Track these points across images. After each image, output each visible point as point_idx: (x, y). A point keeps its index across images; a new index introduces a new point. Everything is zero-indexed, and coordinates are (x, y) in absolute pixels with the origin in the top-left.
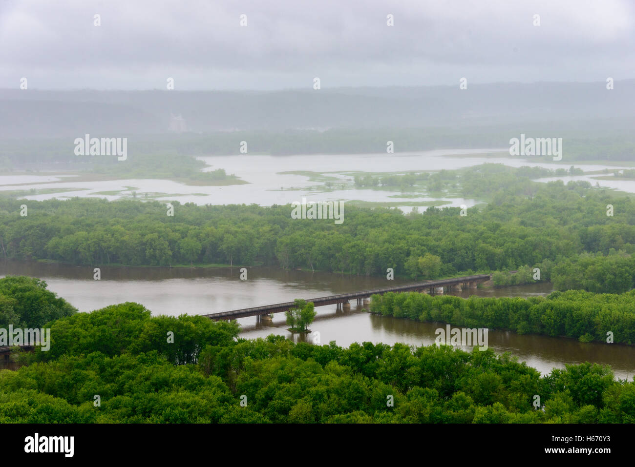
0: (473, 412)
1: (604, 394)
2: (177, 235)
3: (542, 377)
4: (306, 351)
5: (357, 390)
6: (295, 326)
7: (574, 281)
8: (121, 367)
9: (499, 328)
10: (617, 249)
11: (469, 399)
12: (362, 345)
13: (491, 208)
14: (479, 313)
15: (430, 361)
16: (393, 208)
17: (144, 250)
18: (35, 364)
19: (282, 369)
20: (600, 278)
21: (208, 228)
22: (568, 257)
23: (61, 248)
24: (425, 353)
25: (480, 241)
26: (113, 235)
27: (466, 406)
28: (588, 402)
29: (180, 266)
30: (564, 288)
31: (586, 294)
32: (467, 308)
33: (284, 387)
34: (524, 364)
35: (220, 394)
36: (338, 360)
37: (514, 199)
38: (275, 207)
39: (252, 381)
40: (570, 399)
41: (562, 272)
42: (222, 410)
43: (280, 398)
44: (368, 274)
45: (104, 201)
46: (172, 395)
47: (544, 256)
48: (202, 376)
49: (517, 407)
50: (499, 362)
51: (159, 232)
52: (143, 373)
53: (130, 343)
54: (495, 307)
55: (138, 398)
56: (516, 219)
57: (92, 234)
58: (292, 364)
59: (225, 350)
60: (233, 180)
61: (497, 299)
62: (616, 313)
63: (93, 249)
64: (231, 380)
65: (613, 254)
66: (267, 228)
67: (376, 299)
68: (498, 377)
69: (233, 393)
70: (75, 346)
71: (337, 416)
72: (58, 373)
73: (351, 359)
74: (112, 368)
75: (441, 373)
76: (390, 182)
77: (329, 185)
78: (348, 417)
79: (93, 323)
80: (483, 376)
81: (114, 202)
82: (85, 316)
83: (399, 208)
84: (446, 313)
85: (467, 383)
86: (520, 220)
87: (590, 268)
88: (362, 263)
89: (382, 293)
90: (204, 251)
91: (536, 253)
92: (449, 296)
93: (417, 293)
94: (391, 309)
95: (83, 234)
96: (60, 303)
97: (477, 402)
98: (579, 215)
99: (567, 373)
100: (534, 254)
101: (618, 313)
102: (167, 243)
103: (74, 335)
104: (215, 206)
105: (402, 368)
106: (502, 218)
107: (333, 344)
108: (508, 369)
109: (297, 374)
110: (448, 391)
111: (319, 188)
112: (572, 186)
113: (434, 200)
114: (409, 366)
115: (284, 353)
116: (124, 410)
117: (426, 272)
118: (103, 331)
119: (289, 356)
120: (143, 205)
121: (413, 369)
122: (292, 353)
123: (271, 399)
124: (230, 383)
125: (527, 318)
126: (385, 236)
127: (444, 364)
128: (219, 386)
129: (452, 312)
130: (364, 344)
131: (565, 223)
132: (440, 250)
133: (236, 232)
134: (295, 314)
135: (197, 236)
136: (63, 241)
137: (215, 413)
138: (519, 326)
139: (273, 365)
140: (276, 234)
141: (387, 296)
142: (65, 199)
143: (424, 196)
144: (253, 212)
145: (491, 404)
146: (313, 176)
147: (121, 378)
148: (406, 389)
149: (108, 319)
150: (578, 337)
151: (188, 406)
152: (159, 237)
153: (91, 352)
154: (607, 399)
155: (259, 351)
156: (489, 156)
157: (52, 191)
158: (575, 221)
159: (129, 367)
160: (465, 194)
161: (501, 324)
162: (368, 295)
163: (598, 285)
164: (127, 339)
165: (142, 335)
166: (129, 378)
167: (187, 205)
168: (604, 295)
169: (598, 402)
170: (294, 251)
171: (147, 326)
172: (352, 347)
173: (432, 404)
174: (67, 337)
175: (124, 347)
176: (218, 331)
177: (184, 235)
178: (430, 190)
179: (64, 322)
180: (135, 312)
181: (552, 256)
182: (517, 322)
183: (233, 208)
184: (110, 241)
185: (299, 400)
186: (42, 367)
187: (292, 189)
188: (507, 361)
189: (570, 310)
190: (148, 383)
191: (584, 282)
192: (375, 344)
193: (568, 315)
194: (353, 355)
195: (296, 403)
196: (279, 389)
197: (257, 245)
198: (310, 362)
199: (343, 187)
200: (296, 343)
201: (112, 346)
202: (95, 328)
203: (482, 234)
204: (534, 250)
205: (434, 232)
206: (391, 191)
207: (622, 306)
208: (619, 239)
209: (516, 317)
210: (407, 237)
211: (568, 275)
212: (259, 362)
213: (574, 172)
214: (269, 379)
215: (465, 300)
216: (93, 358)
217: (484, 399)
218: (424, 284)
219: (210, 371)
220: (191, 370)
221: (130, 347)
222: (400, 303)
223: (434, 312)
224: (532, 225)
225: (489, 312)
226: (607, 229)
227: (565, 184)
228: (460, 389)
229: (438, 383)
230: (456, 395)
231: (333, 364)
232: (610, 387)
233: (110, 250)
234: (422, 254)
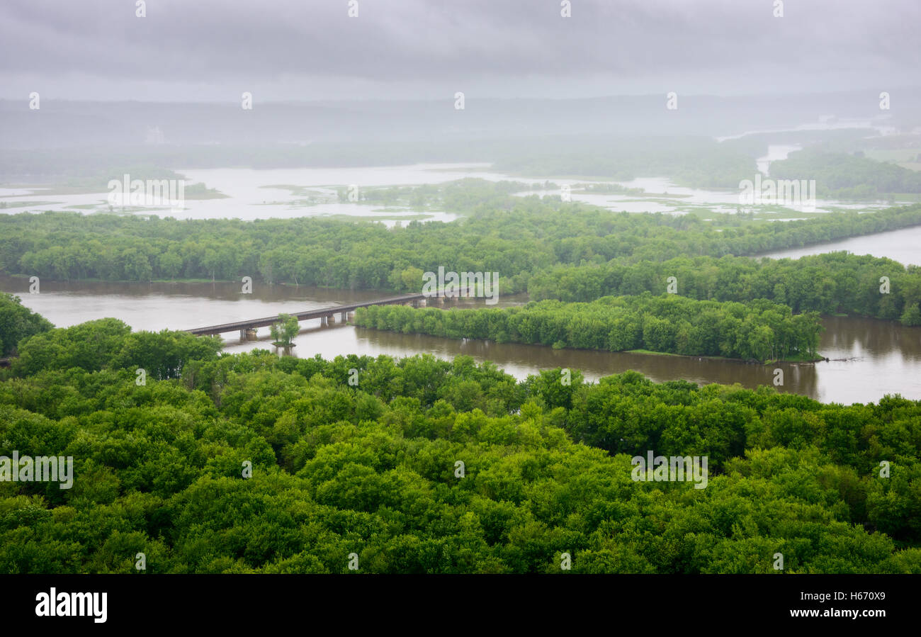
0: (454, 418)
1: (573, 396)
2: (157, 250)
3: (518, 383)
4: (291, 365)
5: (342, 402)
6: (280, 340)
7: (549, 291)
8: (102, 383)
9: (479, 338)
10: (587, 260)
11: (450, 406)
12: (346, 358)
13: (471, 221)
14: (460, 324)
15: (412, 371)
16: (376, 222)
17: (123, 265)
18: (11, 380)
19: (266, 383)
20: (572, 288)
21: (188, 243)
22: (543, 268)
23: (36, 262)
24: (407, 364)
25: (461, 254)
26: (89, 250)
27: (447, 413)
28: (559, 405)
29: (160, 281)
30: (539, 298)
31: (559, 303)
32: (449, 319)
33: (268, 400)
34: (502, 372)
35: (204, 408)
36: (323, 372)
37: (493, 213)
38: (257, 221)
39: (237, 394)
40: (543, 402)
41: (538, 282)
42: (206, 424)
43: (265, 411)
44: (352, 288)
45: (78, 215)
46: (156, 409)
47: (522, 268)
48: (185, 391)
49: (495, 412)
50: (479, 370)
51: (138, 247)
52: (124, 388)
53: (110, 358)
54: (475, 318)
55: (119, 413)
56: (495, 233)
57: (67, 248)
58: (277, 377)
59: (209, 364)
60: (214, 194)
61: (477, 310)
62: (586, 321)
63: (69, 264)
64: (215, 394)
65: (584, 265)
66: (249, 242)
67: (361, 313)
68: (477, 385)
69: (218, 406)
70: (53, 362)
71: (321, 427)
72: (36, 388)
73: (335, 372)
74: (92, 383)
75: (424, 383)
76: (372, 196)
77: (312, 199)
78: (333, 427)
79: (72, 340)
80: (463, 384)
81: (90, 216)
82: (63, 331)
83: (382, 222)
84: (428, 325)
85: (448, 391)
86: (499, 233)
87: (564, 278)
88: (346, 277)
89: (366, 306)
90: (185, 264)
91: (514, 265)
92: (431, 309)
93: (400, 306)
94: (375, 322)
95: (56, 248)
96: (36, 319)
97: (457, 409)
98: (554, 228)
99: (541, 378)
100: (512, 266)
101: (587, 320)
102: (147, 258)
103: (52, 351)
104: (196, 221)
105: (386, 379)
106: (482, 231)
107: (318, 358)
108: (487, 376)
109: (282, 387)
110: (430, 400)
111: (302, 202)
112: (547, 200)
113: (416, 214)
114: (393, 377)
115: (269, 367)
116: (106, 424)
117: (409, 286)
118: (82, 347)
119: (274, 370)
120: (120, 220)
121: (396, 380)
122: (277, 366)
123: (256, 412)
124: (215, 398)
125: (505, 328)
126: (369, 250)
127: (426, 374)
128: (203, 400)
129: (434, 323)
130: (349, 356)
131: (539, 236)
132: (422, 263)
133: (218, 247)
134: (280, 329)
135: (178, 251)
136: (37, 256)
137: (198, 426)
138: (497, 336)
139: (258, 379)
140: (259, 248)
141: (371, 309)
142: (38, 213)
143: (406, 210)
144: (236, 227)
145: (471, 410)
146: (297, 190)
147: (102, 393)
148: (390, 399)
149: (87, 334)
150: (551, 344)
151: (171, 421)
152: (138, 252)
153: (70, 367)
154: (575, 401)
155: (243, 366)
156: (471, 170)
157: (24, 204)
158: (550, 234)
159: (110, 382)
160: (448, 208)
161: (481, 334)
162: (352, 309)
163: (570, 295)
164: (107, 354)
165: (122, 350)
166: (110, 393)
167: (167, 219)
168: (575, 304)
169: (568, 404)
170: (277, 265)
171: (127, 341)
172: (336, 360)
173: (415, 412)
174: (44, 353)
175: (105, 363)
176: (202, 346)
177: (164, 250)
178: (413, 204)
179: (40, 338)
180: (115, 328)
181: (528, 268)
182: (496, 332)
183: (213, 223)
184: (87, 256)
185: (284, 413)
186: (19, 383)
187: (275, 203)
188: (487, 370)
189: (545, 319)
190: (129, 398)
191: (558, 292)
192: (359, 357)
193: (543, 324)
194: (338, 368)
195: (281, 415)
196: (264, 402)
197: (240, 260)
198: (295, 375)
199: (327, 201)
200: (281, 356)
201: (91, 361)
202: (74, 344)
203: (463, 247)
204: (512, 262)
205: (417, 245)
206: (375, 205)
207: (590, 314)
208: (589, 249)
209: (495, 328)
210: (391, 250)
211: (544, 285)
212: (244, 376)
213: (549, 186)
214: (254, 393)
215: (446, 312)
216: (72, 374)
217: (464, 406)
218: (407, 297)
219: (194, 385)
220: (174, 385)
221: (111, 362)
222: (384, 316)
223: (417, 324)
224: (510, 238)
225: (470, 323)
226: (579, 240)
227: (541, 197)
228: (441, 397)
229: (421, 392)
230: (437, 404)
231: (318, 377)
232: (579, 389)
233: (87, 265)
234: (405, 267)
